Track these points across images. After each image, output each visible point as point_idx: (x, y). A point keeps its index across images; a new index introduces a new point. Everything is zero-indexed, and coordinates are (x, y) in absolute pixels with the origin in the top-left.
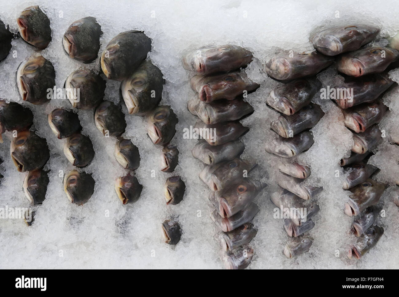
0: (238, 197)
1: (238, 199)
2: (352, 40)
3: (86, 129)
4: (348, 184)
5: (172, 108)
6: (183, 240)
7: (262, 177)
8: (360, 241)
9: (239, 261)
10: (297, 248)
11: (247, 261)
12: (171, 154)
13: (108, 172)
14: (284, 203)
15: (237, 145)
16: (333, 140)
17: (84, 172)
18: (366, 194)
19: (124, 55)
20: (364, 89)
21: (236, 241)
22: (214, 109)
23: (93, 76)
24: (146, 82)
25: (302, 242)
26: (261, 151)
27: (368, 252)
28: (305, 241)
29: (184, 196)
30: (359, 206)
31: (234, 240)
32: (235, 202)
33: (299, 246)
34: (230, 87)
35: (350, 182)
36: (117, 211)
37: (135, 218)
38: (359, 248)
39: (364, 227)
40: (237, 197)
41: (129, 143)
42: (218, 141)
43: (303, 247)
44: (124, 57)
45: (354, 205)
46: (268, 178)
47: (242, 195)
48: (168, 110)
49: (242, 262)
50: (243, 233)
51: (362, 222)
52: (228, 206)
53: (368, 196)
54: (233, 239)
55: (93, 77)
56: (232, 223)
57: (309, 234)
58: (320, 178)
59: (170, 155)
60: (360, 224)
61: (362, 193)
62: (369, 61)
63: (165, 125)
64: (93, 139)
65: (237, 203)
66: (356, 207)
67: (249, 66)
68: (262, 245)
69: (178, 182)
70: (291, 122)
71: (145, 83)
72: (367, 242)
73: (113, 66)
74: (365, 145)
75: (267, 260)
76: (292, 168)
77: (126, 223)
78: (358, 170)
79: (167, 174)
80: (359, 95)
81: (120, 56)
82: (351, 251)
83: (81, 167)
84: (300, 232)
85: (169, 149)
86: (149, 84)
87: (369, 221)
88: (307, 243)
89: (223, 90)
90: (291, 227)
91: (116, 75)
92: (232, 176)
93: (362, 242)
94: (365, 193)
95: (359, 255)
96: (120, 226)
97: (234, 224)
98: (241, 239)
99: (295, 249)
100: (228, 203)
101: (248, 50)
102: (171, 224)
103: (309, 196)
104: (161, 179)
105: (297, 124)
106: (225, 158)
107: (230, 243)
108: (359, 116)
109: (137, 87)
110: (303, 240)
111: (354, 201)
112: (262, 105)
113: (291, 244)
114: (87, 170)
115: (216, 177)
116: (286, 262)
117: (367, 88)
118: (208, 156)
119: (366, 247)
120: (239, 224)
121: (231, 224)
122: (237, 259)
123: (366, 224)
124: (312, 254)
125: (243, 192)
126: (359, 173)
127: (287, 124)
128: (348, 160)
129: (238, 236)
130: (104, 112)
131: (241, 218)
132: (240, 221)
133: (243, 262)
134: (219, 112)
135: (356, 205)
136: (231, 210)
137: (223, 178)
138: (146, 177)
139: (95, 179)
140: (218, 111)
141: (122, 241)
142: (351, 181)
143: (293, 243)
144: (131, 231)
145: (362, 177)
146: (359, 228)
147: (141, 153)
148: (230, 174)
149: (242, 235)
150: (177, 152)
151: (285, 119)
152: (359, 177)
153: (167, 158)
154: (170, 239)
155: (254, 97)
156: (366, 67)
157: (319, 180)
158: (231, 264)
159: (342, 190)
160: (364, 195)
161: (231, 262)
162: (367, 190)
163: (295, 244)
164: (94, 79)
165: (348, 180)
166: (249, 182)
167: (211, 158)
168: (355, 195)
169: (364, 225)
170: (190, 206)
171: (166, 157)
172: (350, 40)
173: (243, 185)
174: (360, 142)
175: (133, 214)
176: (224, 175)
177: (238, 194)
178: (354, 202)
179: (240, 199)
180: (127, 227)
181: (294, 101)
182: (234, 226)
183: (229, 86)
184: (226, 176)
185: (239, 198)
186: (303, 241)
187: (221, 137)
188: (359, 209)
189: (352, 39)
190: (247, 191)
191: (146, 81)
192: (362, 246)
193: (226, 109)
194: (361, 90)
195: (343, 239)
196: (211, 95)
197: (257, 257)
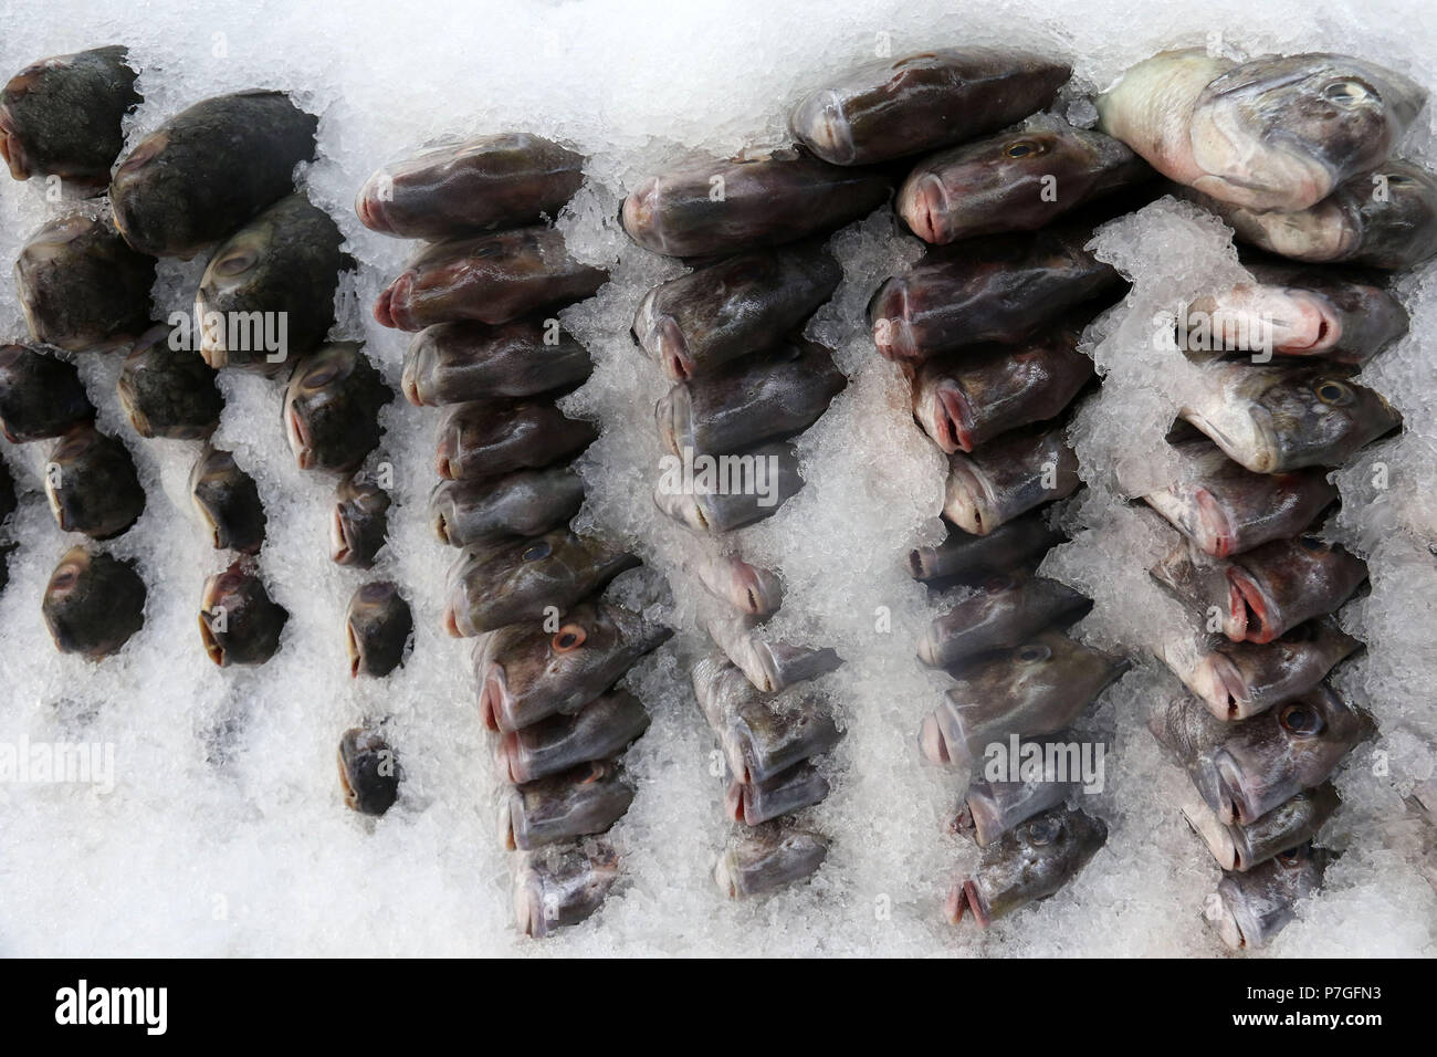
0: (545, 666)
1: (543, 670)
2: (893, 104)
3: (108, 413)
4: (934, 645)
5: (366, 351)
6: (404, 803)
7: (651, 602)
8: (996, 863)
9: (563, 892)
10: (758, 866)
11: (591, 894)
12: (361, 507)
13: (180, 558)
14: (718, 700)
15: (557, 485)
16: (874, 478)
17: (107, 555)
18: (1014, 690)
19: (177, 172)
20: (969, 289)
21: (543, 818)
22: (439, 354)
23: (97, 239)
24: (260, 261)
25: (783, 846)
26: (641, 508)
27: (1036, 909)
28: (794, 844)
29: (406, 650)
30: (968, 730)
31: (537, 815)
32: (531, 679)
33: (769, 859)
34: (479, 280)
35: (944, 639)
36: (202, 687)
37: (258, 712)
38: (986, 888)
39: (1006, 810)
40: (544, 664)
41: (228, 465)
42: (463, 464)
43: (783, 864)
44: (180, 178)
45: (953, 724)
46: (672, 605)
47: (561, 657)
48: (352, 358)
49: (573, 895)
50: (575, 795)
51: (1005, 791)
52: (504, 694)
53: (1018, 695)
54: (537, 811)
55: (97, 244)
56: (529, 753)
57: (811, 822)
58: (818, 618)
59: (357, 508)
60: (997, 799)
61: (1003, 683)
62: (971, 185)
63: (326, 406)
64: (135, 449)
65: (537, 686)
66: (958, 730)
67: (572, 206)
68: (645, 844)
69: (385, 601)
70: (703, 405)
71: (256, 265)
72: (1025, 869)
73: (133, 207)
74: (985, 500)
75: (654, 896)
76: (723, 572)
77: (230, 729)
78: (988, 596)
79: (352, 573)
80: (941, 310)
81: (162, 176)
82: (955, 897)
83: (101, 538)
84: (765, 807)
85: (359, 490)
86: (267, 269)
87: (1031, 793)
88: (800, 852)
89: (450, 290)
90: (739, 789)
91: (147, 236)
92: (516, 588)
93: (1005, 868)
94: (1011, 684)
95: (981, 913)
96: (207, 736)
97: (535, 758)
98: (562, 813)
99: (751, 869)
100: (507, 683)
101: (574, 150)
102: (362, 743)
103: (770, 677)
104: (336, 591)
105: (720, 415)
106: (500, 525)
107: (520, 825)
108: (957, 391)
109: (225, 279)
110: (790, 839)
111: (960, 711)
112: (617, 342)
113: (742, 850)
114: (119, 548)
115: (465, 591)
116: (723, 912)
117: (982, 284)
118: (438, 515)
119: (1016, 886)
120: (556, 759)
121: (525, 758)
122: (557, 882)
123: (1017, 801)
124: (820, 894)
125: (570, 647)
126: (990, 608)
127: (689, 414)
128: (937, 557)
129: (555, 801)
130: (141, 357)
131: (564, 741)
132: (559, 750)
133: (576, 897)
134: (452, 364)
135: (960, 727)
136: (511, 706)
137: (486, 594)
138: (287, 580)
139: (146, 578)
140: (450, 361)
141: (212, 788)
142: (949, 634)
143: (751, 847)
144: (244, 757)
145: (995, 622)
146: (986, 815)
147: (268, 498)
148: (512, 582)
149: (573, 799)
150: (384, 500)
151: (688, 395)
152: (986, 622)
153: (346, 519)
154: (356, 795)
155: (589, 314)
156: (950, 206)
157: (814, 625)
158: (532, 897)
159: (914, 668)
160: (1004, 690)
161: (536, 893)
162: (1020, 676)
163: (756, 850)
164: (102, 250)
165: (941, 630)
166: (598, 617)
167: (444, 524)
168: (974, 691)
169: (1011, 803)
170: (417, 688)
171: (341, 515)
172: (884, 104)
173: (576, 623)
174: (969, 487)
175: (253, 701)
176: (492, 584)
177: (548, 655)
178: (956, 715)
179: (554, 670)
180: (229, 743)
181: (695, 332)
182: (533, 764)
183: (475, 275)
184: (496, 588)
185: (550, 668)
186: (789, 844)
187: (474, 452)
188: (968, 740)
189: (895, 100)
190: (584, 645)
191: (261, 257)
192: (1000, 880)
193: (481, 354)
194: (957, 293)
195: (927, 850)
196: (404, 304)
197: (630, 884)
